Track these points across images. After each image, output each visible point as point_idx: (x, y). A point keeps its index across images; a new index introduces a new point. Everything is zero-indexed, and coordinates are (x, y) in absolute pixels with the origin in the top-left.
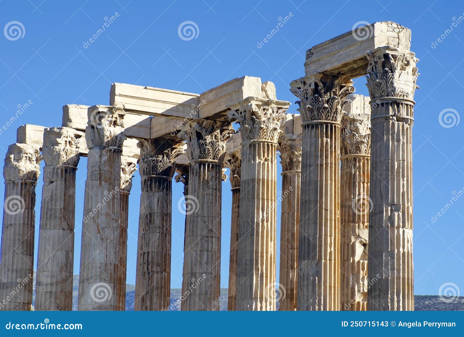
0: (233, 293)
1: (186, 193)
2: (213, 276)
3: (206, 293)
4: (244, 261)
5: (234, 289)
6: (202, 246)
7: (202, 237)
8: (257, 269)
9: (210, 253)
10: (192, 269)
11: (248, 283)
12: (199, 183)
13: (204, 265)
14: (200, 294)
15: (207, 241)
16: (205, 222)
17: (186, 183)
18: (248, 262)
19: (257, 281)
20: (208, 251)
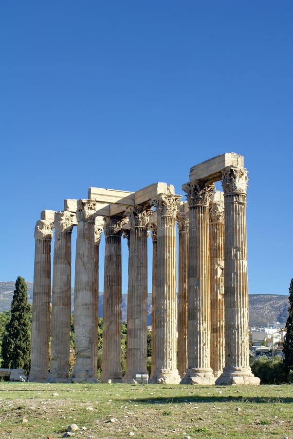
0: (154, 296)
1: (129, 244)
2: (144, 287)
3: (140, 296)
4: (160, 279)
5: (155, 293)
6: (138, 272)
7: (138, 267)
8: (167, 283)
9: (142, 276)
10: (133, 283)
11: (162, 291)
12: (136, 238)
13: (139, 282)
14: (137, 297)
15: (140, 269)
16: (139, 259)
17: (129, 239)
18: (162, 280)
19: (167, 289)
20: (141, 274)
